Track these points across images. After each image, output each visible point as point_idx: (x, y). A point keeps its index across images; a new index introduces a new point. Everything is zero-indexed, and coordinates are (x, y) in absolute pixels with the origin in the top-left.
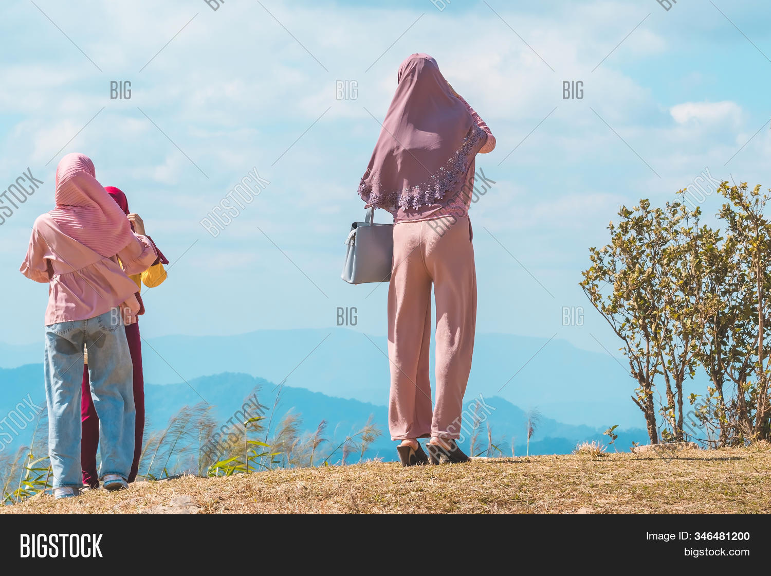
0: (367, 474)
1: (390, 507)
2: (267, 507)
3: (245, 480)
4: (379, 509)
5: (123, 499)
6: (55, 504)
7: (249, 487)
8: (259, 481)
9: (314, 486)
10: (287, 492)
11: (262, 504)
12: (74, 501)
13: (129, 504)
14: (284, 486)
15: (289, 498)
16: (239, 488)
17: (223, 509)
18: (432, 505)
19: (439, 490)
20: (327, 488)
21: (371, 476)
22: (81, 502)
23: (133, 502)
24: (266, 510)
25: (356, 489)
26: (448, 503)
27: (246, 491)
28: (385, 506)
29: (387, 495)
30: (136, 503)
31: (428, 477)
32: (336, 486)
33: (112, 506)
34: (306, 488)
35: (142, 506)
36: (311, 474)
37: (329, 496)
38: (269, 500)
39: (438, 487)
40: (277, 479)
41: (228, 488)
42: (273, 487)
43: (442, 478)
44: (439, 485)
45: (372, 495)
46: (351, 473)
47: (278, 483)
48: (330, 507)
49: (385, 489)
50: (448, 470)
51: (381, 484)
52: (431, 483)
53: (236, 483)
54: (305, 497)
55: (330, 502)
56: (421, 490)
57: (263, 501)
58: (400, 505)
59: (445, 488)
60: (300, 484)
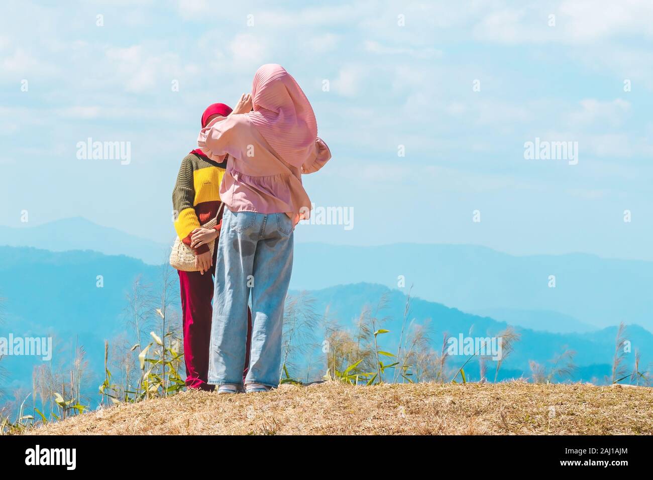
0: (517, 393)
1: (540, 429)
2: (416, 419)
3: (393, 390)
4: (530, 429)
5: (272, 400)
6: (205, 400)
7: (396, 399)
8: (406, 392)
9: (463, 401)
10: (435, 406)
11: (411, 416)
12: (224, 398)
13: (277, 405)
14: (432, 400)
15: (438, 412)
16: (387, 398)
17: (372, 418)
18: (584, 430)
19: (591, 415)
20: (476, 405)
21: (520, 396)
22: (230, 400)
23: (281, 404)
24: (414, 422)
25: (505, 408)
26: (600, 428)
27: (393, 402)
28: (535, 427)
29: (537, 416)
30: (284, 406)
31: (580, 401)
32: (485, 404)
33: (261, 406)
34: (455, 404)
35: (290, 408)
36: (459, 389)
37: (477, 413)
38: (418, 413)
39: (589, 412)
40: (425, 392)
41: (375, 397)
42: (421, 400)
43: (594, 404)
44: (590, 410)
45: (522, 415)
46: (500, 391)
47: (426, 396)
48: (479, 424)
49: (535, 410)
50: (599, 396)
51: (531, 405)
52: (582, 407)
53: (383, 393)
54: (454, 412)
55: (480, 419)
56: (573, 414)
57: (411, 413)
58: (551, 428)
59: (597, 413)
60: (448, 399)
